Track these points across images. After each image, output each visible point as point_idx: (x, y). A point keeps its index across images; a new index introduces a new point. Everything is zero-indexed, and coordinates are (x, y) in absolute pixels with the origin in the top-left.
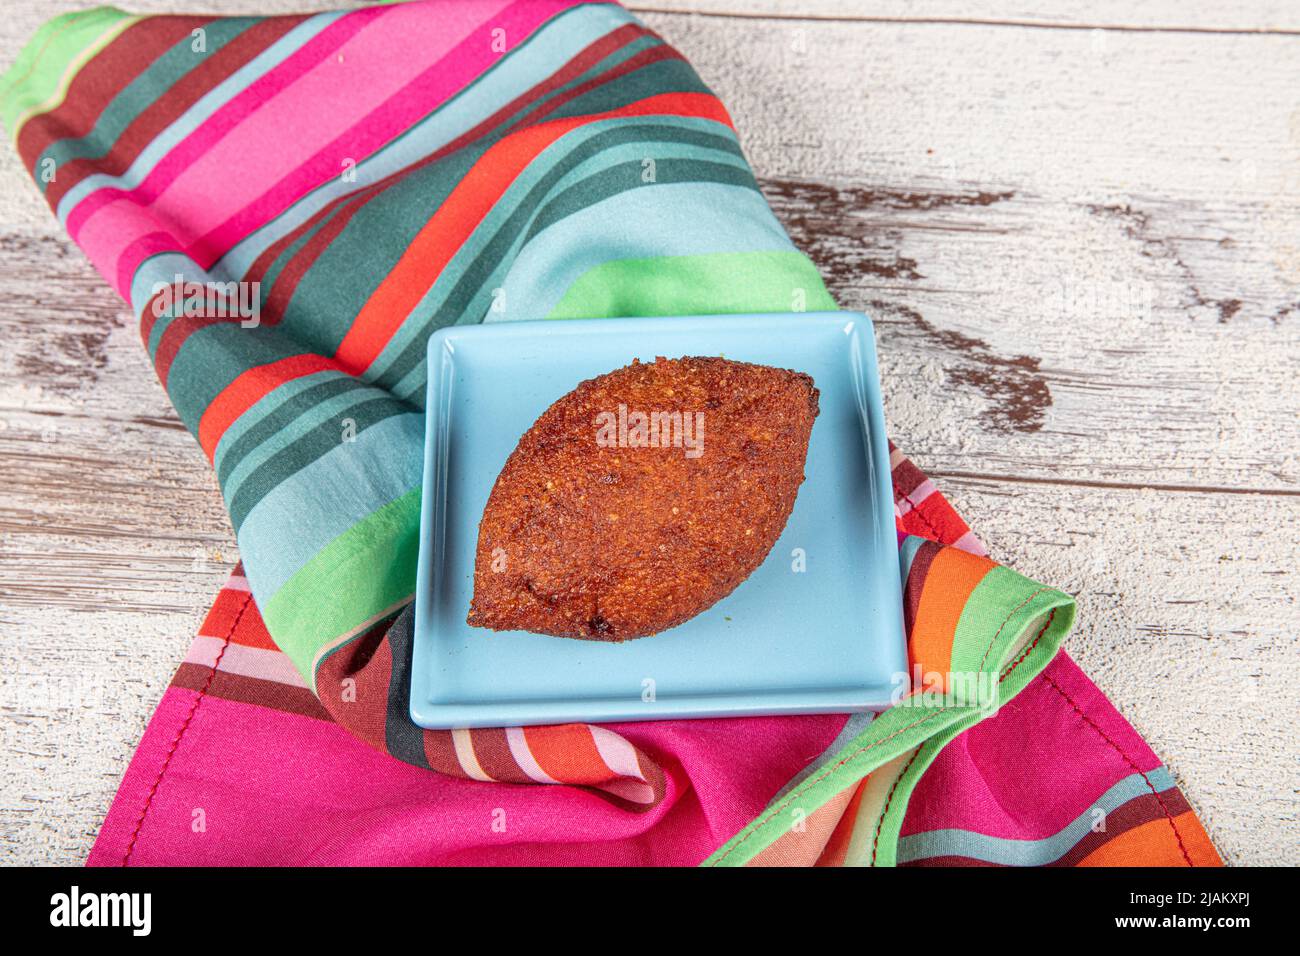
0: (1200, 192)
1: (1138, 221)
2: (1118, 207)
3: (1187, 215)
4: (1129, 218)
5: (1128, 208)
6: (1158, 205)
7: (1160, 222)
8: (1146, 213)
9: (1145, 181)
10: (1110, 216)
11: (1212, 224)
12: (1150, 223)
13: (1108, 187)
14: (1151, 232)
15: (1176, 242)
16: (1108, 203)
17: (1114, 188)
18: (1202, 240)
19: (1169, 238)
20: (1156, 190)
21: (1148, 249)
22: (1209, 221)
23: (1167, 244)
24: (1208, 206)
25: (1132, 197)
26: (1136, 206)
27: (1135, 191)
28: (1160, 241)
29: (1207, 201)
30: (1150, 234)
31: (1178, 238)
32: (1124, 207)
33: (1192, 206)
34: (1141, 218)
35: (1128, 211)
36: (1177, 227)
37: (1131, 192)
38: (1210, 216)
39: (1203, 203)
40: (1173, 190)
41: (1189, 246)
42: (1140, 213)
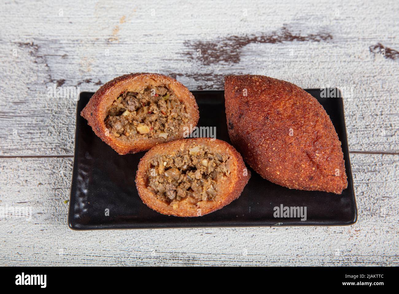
0: (59, 36)
1: (35, 48)
2: (29, 44)
3: (53, 46)
4: (32, 48)
5: (33, 44)
6: (43, 42)
7: (43, 49)
8: (39, 45)
9: (41, 32)
10: (26, 47)
11: (61, 49)
12: (39, 50)
13: (27, 35)
14: (40, 53)
15: (47, 57)
16: (26, 42)
17: (29, 35)
18: (57, 55)
19: (45, 55)
20: (44, 36)
21: (37, 60)
22: (61, 48)
23: (44, 58)
24: (61, 42)
25: (34, 39)
26: (36, 42)
27: (37, 37)
28: (41, 57)
29: (62, 40)
30: (39, 54)
31: (49, 55)
32: (31, 43)
33: (55, 42)
34: (36, 47)
35: (33, 45)
36: (49, 50)
37: (35, 37)
38: (61, 46)
39: (59, 40)
40: (50, 36)
41: (52, 58)
42: (37, 45)
